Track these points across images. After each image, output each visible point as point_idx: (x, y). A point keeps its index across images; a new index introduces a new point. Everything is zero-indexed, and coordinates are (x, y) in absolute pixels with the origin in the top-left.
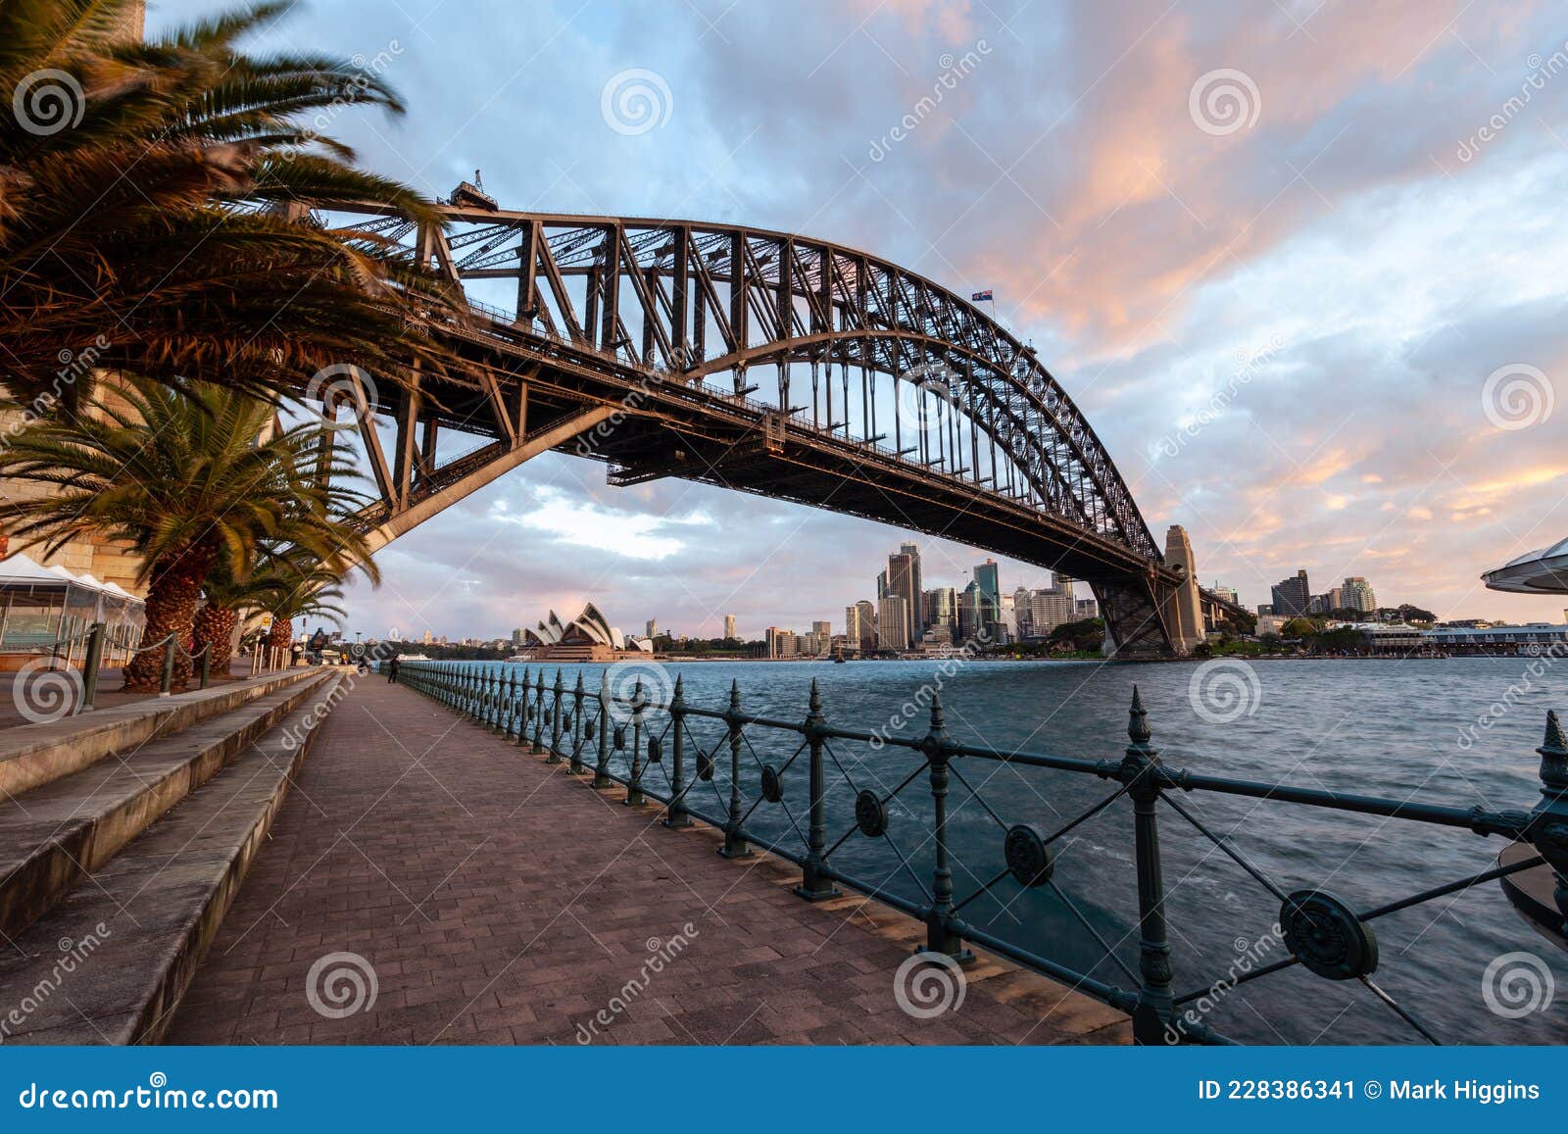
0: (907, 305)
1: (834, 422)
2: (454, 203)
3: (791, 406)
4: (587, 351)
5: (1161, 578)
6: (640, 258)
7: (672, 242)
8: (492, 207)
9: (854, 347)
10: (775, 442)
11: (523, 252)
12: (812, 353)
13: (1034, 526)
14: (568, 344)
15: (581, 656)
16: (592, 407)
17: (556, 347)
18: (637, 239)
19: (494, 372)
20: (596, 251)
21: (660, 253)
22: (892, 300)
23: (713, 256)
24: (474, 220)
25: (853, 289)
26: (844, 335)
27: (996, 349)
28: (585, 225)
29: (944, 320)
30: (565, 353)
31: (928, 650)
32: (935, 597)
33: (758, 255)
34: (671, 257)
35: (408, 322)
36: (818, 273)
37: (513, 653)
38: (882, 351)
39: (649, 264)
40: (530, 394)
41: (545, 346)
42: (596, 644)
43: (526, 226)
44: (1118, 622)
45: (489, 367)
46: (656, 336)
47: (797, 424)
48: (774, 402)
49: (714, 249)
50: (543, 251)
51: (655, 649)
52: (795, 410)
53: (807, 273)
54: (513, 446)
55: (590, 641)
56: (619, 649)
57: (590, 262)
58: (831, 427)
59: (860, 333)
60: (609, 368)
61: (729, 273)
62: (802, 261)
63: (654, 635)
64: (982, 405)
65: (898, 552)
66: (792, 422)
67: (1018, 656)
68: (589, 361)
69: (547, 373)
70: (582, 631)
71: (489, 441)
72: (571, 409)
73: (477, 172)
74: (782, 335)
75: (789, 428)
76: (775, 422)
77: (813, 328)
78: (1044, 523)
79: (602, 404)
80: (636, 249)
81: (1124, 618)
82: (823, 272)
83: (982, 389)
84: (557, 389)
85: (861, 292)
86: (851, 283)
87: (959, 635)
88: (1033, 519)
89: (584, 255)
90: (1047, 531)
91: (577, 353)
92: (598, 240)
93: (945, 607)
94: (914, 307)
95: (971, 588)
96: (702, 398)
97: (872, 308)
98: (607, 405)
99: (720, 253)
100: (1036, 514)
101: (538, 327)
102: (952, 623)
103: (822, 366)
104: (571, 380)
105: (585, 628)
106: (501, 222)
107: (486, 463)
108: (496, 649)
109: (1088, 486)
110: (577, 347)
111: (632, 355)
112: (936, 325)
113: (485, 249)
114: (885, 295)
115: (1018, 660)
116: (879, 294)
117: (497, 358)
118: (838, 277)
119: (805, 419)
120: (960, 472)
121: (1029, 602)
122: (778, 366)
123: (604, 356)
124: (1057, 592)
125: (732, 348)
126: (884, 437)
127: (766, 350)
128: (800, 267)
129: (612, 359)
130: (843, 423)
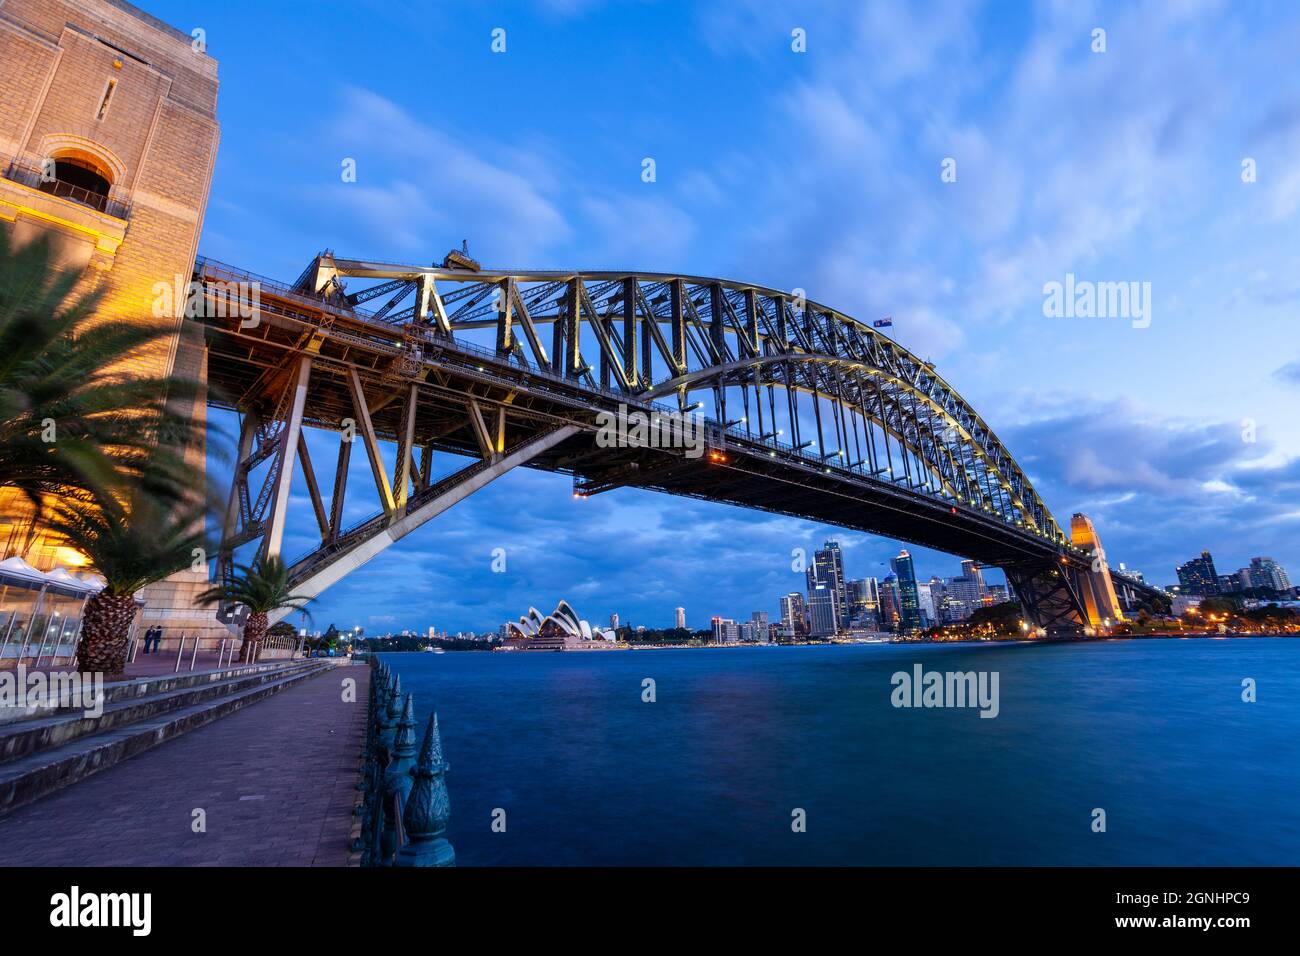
0: (819, 333)
1: (765, 432)
3: (728, 420)
4: (553, 378)
5: (1072, 562)
6: (596, 306)
7: (622, 291)
8: (476, 268)
9: (777, 370)
10: (716, 452)
11: (501, 305)
12: (742, 378)
13: (949, 517)
14: (538, 373)
15: (556, 646)
16: (558, 427)
17: (526, 376)
18: (593, 290)
19: (477, 400)
20: (560, 302)
21: (613, 301)
22: (807, 330)
23: (656, 301)
24: (461, 279)
25: (774, 322)
26: (770, 359)
27: (899, 366)
28: (551, 280)
29: (853, 344)
30: (535, 381)
31: (855, 634)
32: (858, 587)
33: (694, 299)
34: (621, 304)
36: (743, 311)
37: (500, 645)
38: (801, 373)
39: (603, 310)
40: (507, 417)
41: (518, 376)
42: (568, 636)
43: (503, 282)
44: (1035, 602)
45: (473, 396)
46: (611, 366)
47: (735, 435)
48: (713, 417)
49: (656, 295)
50: (517, 302)
51: (618, 639)
52: (731, 424)
53: (735, 311)
54: (493, 461)
55: (563, 633)
56: (587, 640)
57: (556, 311)
58: (763, 437)
59: (783, 357)
60: (572, 392)
61: (670, 315)
62: (730, 301)
63: (617, 627)
64: (891, 414)
65: (822, 548)
66: (730, 434)
68: (556, 387)
69: (521, 399)
70: (556, 625)
71: (476, 460)
72: (542, 429)
73: (464, 241)
74: (716, 361)
75: (729, 438)
76: (715, 435)
77: (742, 356)
78: (959, 514)
79: (567, 424)
80: (593, 298)
81: (1040, 601)
82: (749, 309)
83: (890, 401)
84: (527, 413)
85: (781, 324)
86: (772, 317)
87: (882, 621)
88: (948, 511)
89: (550, 305)
90: (962, 522)
91: (546, 380)
92: (560, 293)
93: (867, 596)
94: (826, 334)
95: (889, 578)
97: (790, 338)
98: (572, 424)
99: (661, 299)
100: (950, 507)
101: (512, 362)
102: (875, 610)
103: (751, 388)
104: (541, 404)
105: (560, 622)
106: (484, 279)
107: (470, 476)
108: (486, 641)
109: (993, 481)
110: (546, 376)
111: (590, 381)
112: (845, 349)
113: (471, 304)
114: (801, 327)
116: (796, 325)
117: (480, 388)
118: (761, 313)
119: (739, 430)
120: (878, 472)
121: (944, 589)
122: (714, 389)
123: (569, 383)
124: (968, 578)
125: (675, 373)
126: (809, 444)
127: (702, 375)
128: (729, 306)
129: (575, 385)
130: (772, 433)
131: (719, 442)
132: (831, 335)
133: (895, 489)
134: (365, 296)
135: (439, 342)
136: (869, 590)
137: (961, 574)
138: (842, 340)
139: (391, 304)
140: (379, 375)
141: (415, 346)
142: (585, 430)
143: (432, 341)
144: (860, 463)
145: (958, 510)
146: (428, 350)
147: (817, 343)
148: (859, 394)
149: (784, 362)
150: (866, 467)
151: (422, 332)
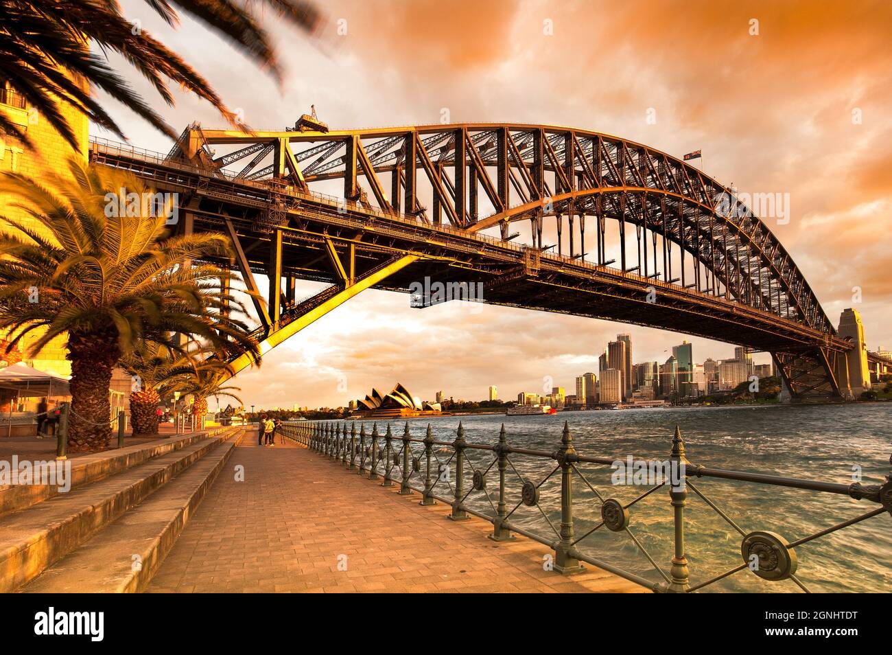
0: (630, 168)
2: (298, 129)
3: (543, 245)
4: (395, 219)
5: (834, 346)
6: (429, 155)
7: (453, 141)
8: (324, 129)
9: (588, 203)
10: (532, 270)
11: (347, 159)
13: (729, 315)
14: (382, 215)
15: (394, 414)
16: (400, 256)
17: (372, 218)
18: (428, 141)
19: (331, 239)
20: (398, 153)
21: (444, 150)
22: (620, 166)
23: (483, 148)
24: (312, 140)
25: (590, 160)
26: (581, 193)
27: (702, 193)
28: (390, 135)
29: (662, 175)
30: (379, 221)
31: (636, 403)
32: (642, 369)
33: (517, 144)
34: (452, 152)
35: (272, 211)
36: (562, 152)
37: (350, 415)
38: (611, 203)
39: (436, 159)
40: (357, 252)
41: (364, 218)
42: (403, 407)
43: (348, 140)
45: (328, 236)
46: (443, 204)
47: (549, 257)
48: (530, 244)
49: (483, 143)
50: (360, 157)
51: (443, 409)
52: (546, 248)
53: (555, 152)
54: (347, 286)
55: (400, 406)
56: (418, 410)
57: (394, 162)
58: (573, 257)
59: (596, 191)
60: (411, 229)
61: (496, 159)
62: (551, 144)
63: (442, 401)
64: (689, 234)
65: (615, 340)
66: (545, 257)
67: (709, 404)
68: (396, 226)
69: (368, 237)
70: (393, 400)
71: (330, 285)
72: (385, 260)
73: (312, 106)
74: (535, 197)
75: (543, 260)
76: (533, 257)
77: (558, 191)
78: (738, 313)
79: (407, 254)
80: (427, 148)
82: (567, 151)
84: (374, 247)
85: (596, 162)
86: (587, 156)
87: (660, 392)
88: (729, 310)
89: (389, 157)
90: (740, 318)
91: (389, 221)
92: (398, 146)
93: (650, 374)
94: (638, 168)
95: (670, 360)
96: (480, 245)
97: (605, 172)
98: (411, 254)
99: (489, 145)
100: (732, 307)
101: (358, 207)
102: (655, 384)
104: (384, 240)
105: (396, 398)
106: (331, 139)
107: (329, 298)
108: (338, 413)
109: (775, 285)
110: (388, 217)
111: (425, 220)
112: (654, 180)
113: (320, 160)
114: (615, 162)
115: (708, 406)
116: (610, 162)
117: (333, 229)
118: (578, 153)
119: (551, 253)
120: (671, 281)
121: (716, 368)
122: (532, 220)
123: (408, 222)
124: (739, 360)
125: (499, 209)
126: (613, 261)
127: (522, 210)
128: (549, 148)
129: (414, 223)
130: (581, 254)
131: (535, 263)
132: (642, 169)
133: (685, 295)
134: (230, 159)
135: (297, 195)
136: (651, 370)
137: (733, 357)
138: (652, 172)
139: (252, 165)
140: (251, 223)
141: (278, 200)
142: (422, 258)
143: (292, 195)
144: (656, 275)
145: (738, 309)
146: (290, 201)
147: (628, 175)
148: (662, 218)
149: (596, 195)
150: (661, 278)
151: (284, 187)
